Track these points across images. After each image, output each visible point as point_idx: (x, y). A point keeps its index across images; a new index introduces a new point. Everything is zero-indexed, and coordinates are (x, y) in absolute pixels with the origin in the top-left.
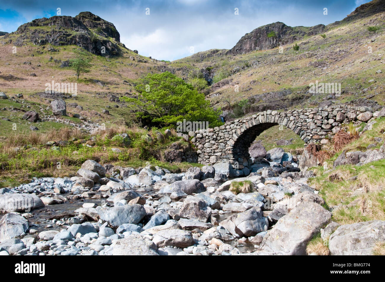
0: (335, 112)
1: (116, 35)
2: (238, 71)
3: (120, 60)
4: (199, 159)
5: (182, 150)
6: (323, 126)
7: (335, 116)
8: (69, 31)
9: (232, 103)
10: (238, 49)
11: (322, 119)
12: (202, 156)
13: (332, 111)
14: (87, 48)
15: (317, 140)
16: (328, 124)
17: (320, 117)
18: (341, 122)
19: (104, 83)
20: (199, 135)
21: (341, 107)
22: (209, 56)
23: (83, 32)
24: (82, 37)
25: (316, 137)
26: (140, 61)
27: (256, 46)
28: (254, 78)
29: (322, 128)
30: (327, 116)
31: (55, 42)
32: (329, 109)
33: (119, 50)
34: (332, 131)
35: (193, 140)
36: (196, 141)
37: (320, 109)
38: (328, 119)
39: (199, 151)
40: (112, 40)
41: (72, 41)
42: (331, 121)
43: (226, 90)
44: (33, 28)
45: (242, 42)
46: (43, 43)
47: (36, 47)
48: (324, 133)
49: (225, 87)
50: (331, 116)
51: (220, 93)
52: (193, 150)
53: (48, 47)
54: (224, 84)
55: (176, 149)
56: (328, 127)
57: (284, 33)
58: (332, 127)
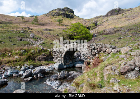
0: (97, 47)
1: (73, 12)
2: (105, 21)
3: (73, 19)
4: (53, 60)
5: (45, 56)
6: (92, 53)
7: (98, 49)
8: (60, 12)
9: (98, 31)
10: (107, 15)
11: (92, 49)
12: (54, 58)
13: (97, 46)
14: (64, 16)
15: (89, 59)
16: (94, 52)
17: (91, 49)
18: (100, 52)
19: (66, 26)
20: (54, 50)
21: (100, 44)
22: (99, 17)
23: (64, 12)
24: (63, 13)
25: (89, 58)
26: (79, 19)
27: (112, 14)
28: (109, 24)
29: (92, 54)
30: (94, 48)
31: (56, 15)
32: (95, 45)
33: (73, 16)
34: (96, 56)
35: (52, 52)
36: (53, 52)
37: (92, 44)
38: (94, 50)
39: (53, 57)
40: (72, 14)
41: (61, 15)
42: (96, 51)
43: (100, 27)
44: (52, 12)
45: (108, 13)
46: (54, 15)
47: (52, 17)
48: (92, 56)
49: (100, 26)
50: (96, 48)
51: (98, 28)
52: (52, 56)
53: (55, 16)
54: (100, 25)
55: (43, 56)
56: (94, 53)
57: (120, 11)
58: (96, 54)
